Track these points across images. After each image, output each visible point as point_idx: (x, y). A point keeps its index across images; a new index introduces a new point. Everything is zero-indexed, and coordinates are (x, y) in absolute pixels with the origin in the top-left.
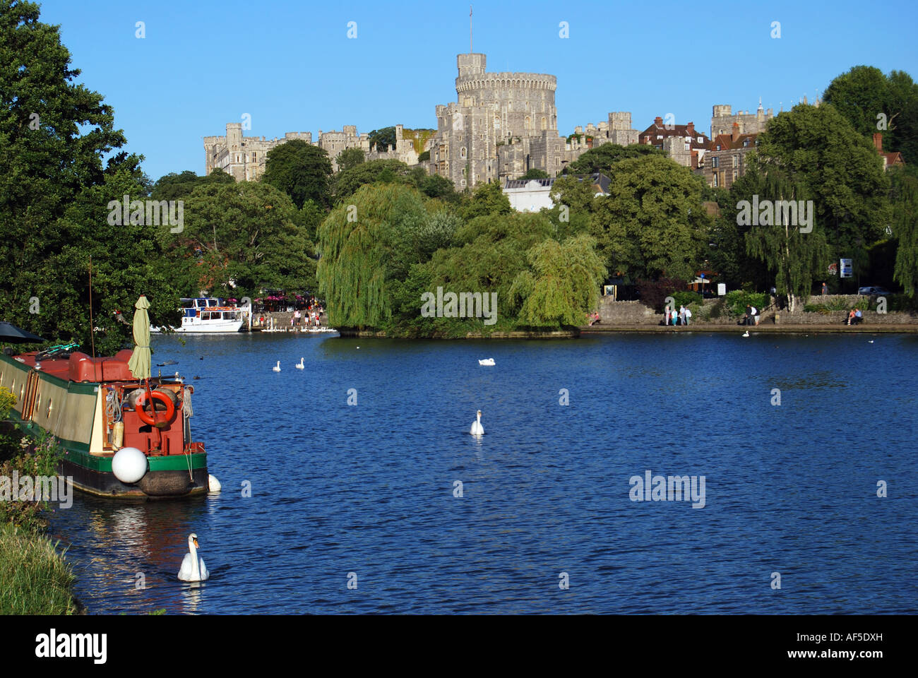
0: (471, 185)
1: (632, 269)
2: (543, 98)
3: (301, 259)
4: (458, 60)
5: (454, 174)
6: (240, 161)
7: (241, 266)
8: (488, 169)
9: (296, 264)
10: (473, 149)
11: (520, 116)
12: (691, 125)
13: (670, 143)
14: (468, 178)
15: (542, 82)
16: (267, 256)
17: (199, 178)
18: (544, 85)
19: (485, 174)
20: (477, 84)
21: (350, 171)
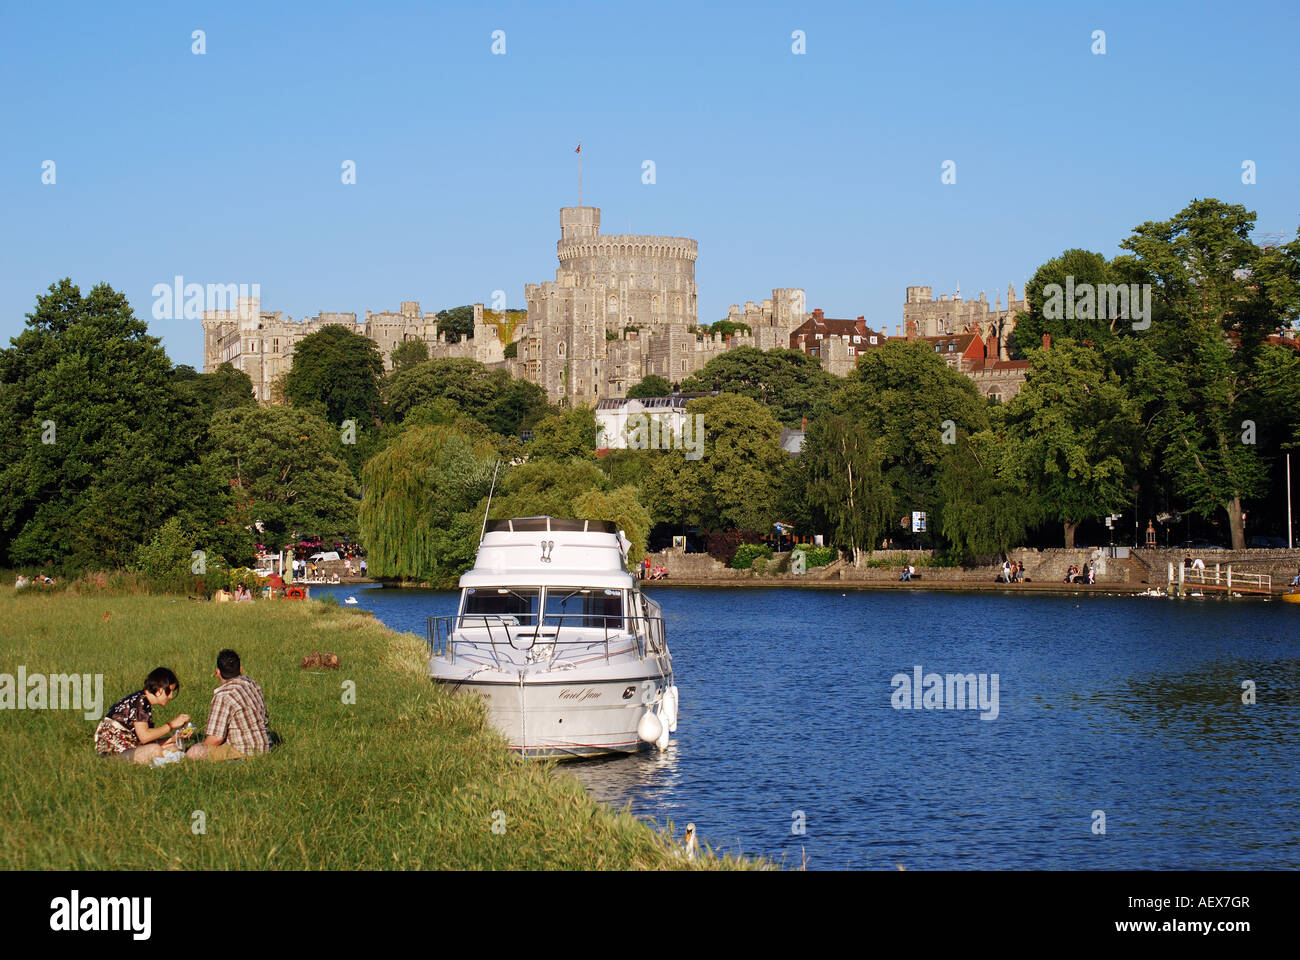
0: (571, 393)
1: (705, 520)
2: (678, 271)
3: (340, 500)
4: (561, 216)
5: (549, 378)
6: (255, 350)
7: (270, 507)
8: (594, 373)
9: (333, 505)
10: (575, 344)
11: (646, 295)
12: (862, 320)
13: (828, 346)
14: (568, 383)
15: (677, 249)
16: (301, 494)
17: (201, 375)
18: (679, 253)
19: (590, 378)
20: (586, 250)
21: (407, 373)
